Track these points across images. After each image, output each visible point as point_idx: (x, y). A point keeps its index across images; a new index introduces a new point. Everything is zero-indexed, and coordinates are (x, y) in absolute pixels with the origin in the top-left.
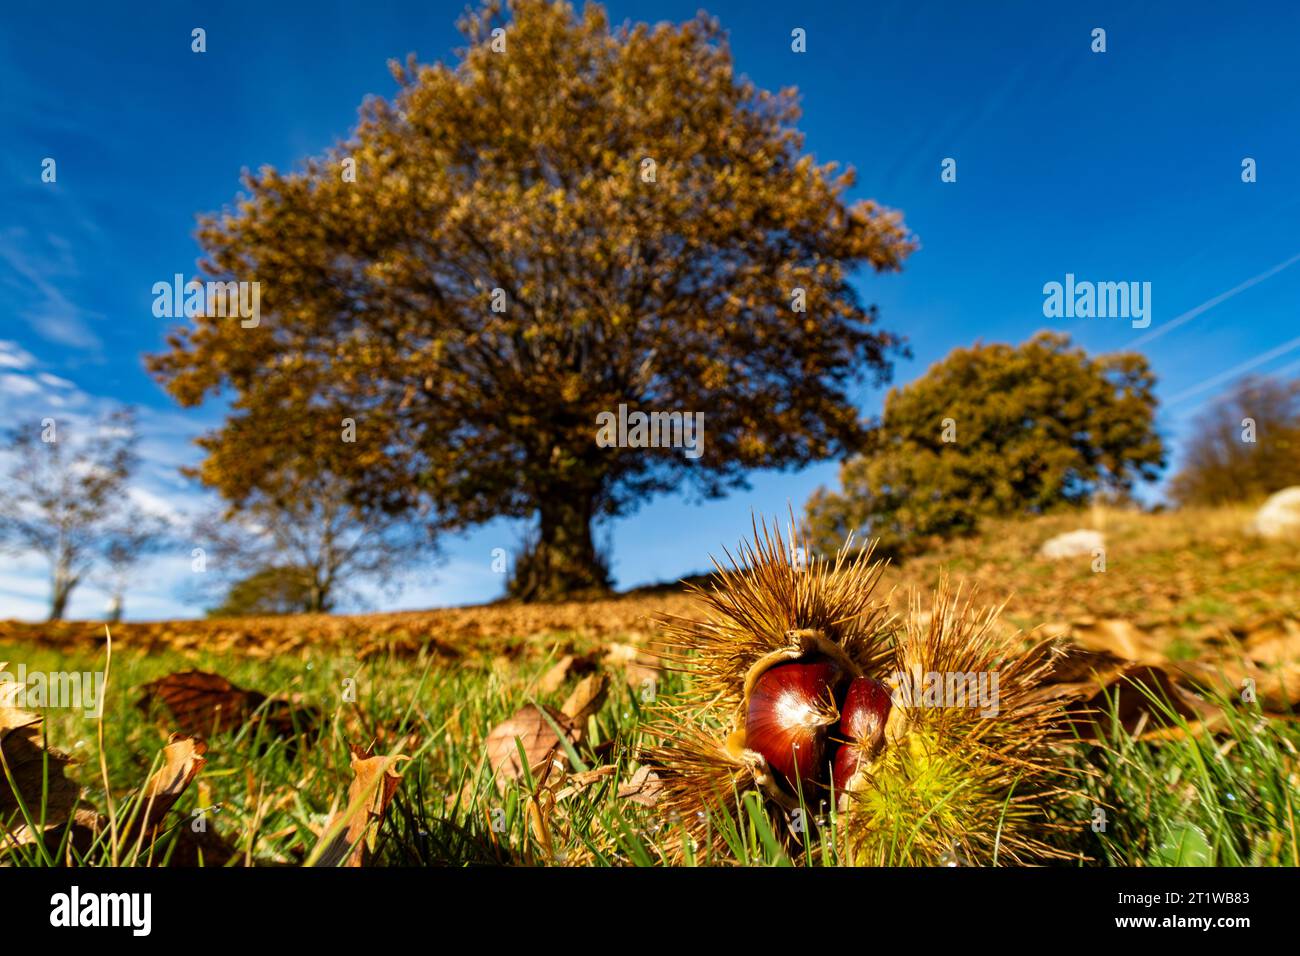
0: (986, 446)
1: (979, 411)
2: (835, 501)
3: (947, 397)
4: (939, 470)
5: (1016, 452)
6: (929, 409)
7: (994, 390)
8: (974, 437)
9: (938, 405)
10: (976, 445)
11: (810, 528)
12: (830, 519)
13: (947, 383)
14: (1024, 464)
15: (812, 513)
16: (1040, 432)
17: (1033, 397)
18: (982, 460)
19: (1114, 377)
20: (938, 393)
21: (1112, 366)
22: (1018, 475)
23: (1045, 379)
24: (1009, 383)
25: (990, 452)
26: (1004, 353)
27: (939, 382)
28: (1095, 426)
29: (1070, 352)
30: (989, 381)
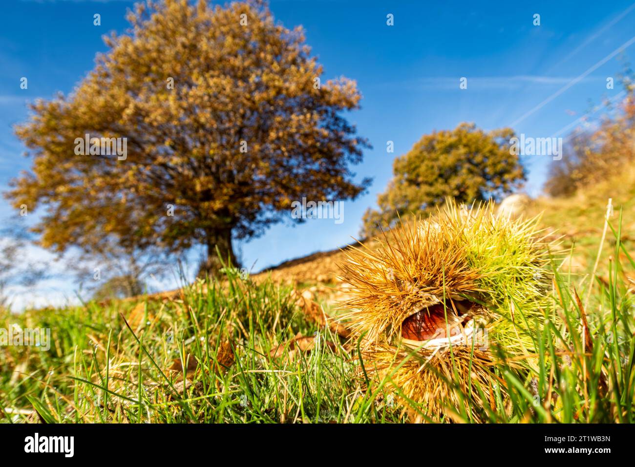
0: (440, 180)
1: (436, 164)
2: (376, 214)
3: (422, 158)
4: (420, 194)
5: (455, 181)
6: (413, 166)
7: (442, 153)
8: (435, 177)
9: (418, 163)
10: (436, 180)
11: (366, 228)
12: (374, 223)
13: (421, 152)
14: (458, 188)
15: (366, 221)
16: (464, 171)
17: (460, 155)
18: (439, 187)
19: (499, 141)
20: (417, 157)
21: (497, 136)
22: (456, 193)
23: (465, 146)
24: (449, 149)
25: (442, 184)
26: (447, 135)
27: (417, 153)
28: (490, 165)
29: (475, 132)
30: (440, 149)
